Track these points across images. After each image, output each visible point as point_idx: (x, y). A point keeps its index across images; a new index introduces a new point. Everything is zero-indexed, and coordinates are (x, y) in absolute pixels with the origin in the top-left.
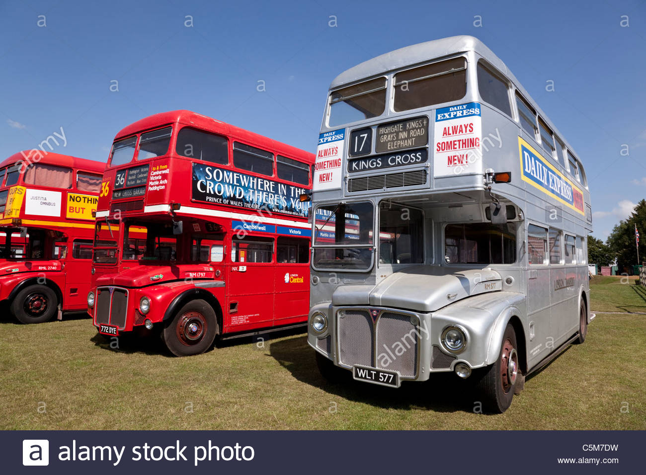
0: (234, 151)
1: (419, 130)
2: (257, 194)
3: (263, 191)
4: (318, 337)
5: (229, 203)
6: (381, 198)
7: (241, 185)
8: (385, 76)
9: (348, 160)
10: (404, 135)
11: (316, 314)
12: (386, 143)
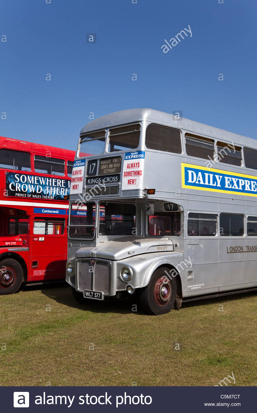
0: (35, 161)
1: (117, 164)
2: (52, 189)
3: (56, 187)
4: (70, 277)
5: (32, 196)
6: (99, 200)
7: (40, 184)
8: (105, 130)
9: (86, 178)
10: (111, 166)
11: (70, 264)
12: (103, 169)
